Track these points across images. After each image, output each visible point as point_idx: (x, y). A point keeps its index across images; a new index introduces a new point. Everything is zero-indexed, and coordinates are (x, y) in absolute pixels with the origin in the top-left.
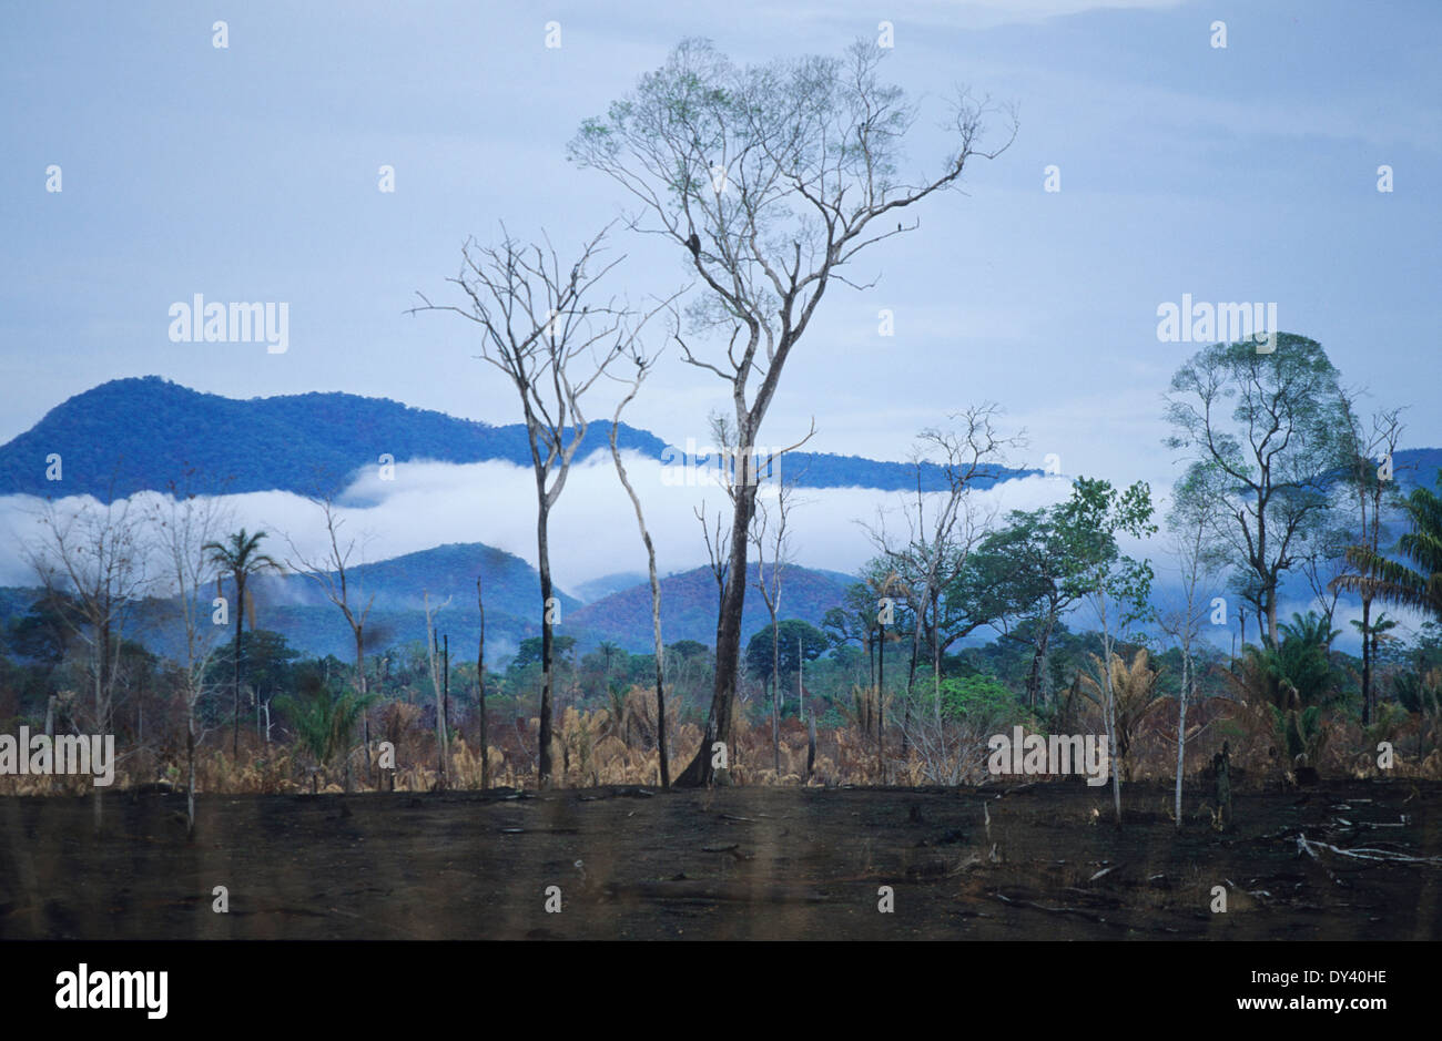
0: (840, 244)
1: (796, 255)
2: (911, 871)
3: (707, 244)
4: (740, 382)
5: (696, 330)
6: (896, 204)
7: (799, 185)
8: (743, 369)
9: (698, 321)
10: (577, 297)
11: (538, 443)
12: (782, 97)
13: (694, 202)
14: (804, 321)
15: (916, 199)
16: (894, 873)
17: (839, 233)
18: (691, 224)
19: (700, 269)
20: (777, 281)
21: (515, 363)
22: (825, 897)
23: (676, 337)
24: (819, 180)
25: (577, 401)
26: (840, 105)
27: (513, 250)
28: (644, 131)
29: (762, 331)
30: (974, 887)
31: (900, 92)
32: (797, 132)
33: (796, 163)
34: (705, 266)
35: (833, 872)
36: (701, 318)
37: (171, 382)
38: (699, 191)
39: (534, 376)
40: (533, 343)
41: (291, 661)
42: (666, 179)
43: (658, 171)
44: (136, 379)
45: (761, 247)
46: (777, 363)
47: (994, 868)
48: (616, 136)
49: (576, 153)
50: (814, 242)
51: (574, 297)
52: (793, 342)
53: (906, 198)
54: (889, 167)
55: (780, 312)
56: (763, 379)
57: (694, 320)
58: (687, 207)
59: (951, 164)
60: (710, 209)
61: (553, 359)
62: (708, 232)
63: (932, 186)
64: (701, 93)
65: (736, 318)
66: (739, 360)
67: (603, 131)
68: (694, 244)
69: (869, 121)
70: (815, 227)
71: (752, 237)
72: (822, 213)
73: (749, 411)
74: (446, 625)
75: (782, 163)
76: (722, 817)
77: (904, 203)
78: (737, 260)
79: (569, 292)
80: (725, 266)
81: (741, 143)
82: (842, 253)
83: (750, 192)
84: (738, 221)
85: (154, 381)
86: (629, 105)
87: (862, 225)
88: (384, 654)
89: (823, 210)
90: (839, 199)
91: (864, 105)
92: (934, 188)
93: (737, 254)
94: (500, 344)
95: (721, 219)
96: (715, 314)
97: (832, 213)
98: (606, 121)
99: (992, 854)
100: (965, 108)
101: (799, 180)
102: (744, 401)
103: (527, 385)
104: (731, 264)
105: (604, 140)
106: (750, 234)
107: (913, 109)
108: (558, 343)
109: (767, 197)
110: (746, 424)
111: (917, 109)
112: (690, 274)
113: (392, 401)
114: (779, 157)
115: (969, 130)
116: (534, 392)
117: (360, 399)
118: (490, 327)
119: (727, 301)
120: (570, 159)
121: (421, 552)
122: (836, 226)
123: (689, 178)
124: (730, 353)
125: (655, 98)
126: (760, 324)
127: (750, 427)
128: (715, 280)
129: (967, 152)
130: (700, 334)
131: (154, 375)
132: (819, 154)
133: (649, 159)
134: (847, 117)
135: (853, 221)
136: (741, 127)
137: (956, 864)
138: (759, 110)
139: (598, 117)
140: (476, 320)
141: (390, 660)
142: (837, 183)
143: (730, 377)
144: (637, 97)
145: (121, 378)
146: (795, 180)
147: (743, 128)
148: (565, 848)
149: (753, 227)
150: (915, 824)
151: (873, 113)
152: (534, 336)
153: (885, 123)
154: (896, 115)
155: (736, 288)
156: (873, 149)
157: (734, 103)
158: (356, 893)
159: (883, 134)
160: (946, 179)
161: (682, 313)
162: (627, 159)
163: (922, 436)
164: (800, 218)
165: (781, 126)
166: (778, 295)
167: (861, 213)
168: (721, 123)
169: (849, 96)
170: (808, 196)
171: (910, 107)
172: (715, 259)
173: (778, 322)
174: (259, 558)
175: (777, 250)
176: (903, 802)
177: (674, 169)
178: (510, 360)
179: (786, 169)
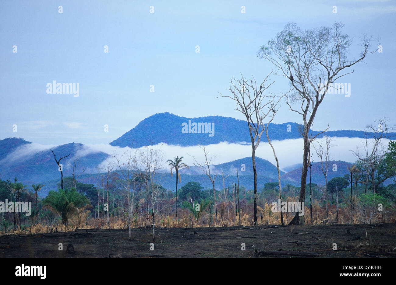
0: (332, 77)
1: (319, 81)
2: (344, 248)
3: (295, 78)
4: (305, 115)
5: (292, 101)
6: (347, 66)
7: (320, 62)
8: (306, 112)
9: (293, 99)
10: (262, 93)
11: (252, 132)
12: (315, 38)
13: (291, 67)
14: (322, 98)
15: (352, 65)
16: (339, 248)
17: (331, 74)
18: (291, 73)
19: (293, 85)
20: (315, 88)
21: (245, 111)
22: (319, 255)
23: (287, 103)
24: (326, 60)
25: (262, 121)
26: (332, 40)
27: (244, 80)
28: (278, 48)
29: (310, 101)
30: (361, 252)
31: (347, 36)
32: (320, 48)
33: (319, 56)
34: (295, 84)
35: (323, 248)
36: (294, 98)
37: (172, 114)
38: (293, 64)
39: (251, 114)
40: (250, 106)
41: (202, 190)
42: (284, 61)
43: (282, 59)
44: (162, 113)
45: (310, 79)
46: (315, 110)
47: (367, 246)
48: (270, 50)
49: (259, 54)
50: (325, 77)
51: (261, 93)
52: (319, 104)
53: (350, 65)
54: (345, 56)
55: (316, 96)
56: (311, 114)
57: (292, 99)
58: (289, 68)
59: (362, 55)
60: (296, 69)
61: (256, 110)
62: (296, 75)
63: (357, 61)
64: (293, 37)
65: (303, 98)
66: (304, 109)
67: (266, 49)
68: (292, 78)
69: (339, 44)
70: (325, 73)
71: (308, 76)
72: (326, 69)
73: (307, 123)
74: (247, 179)
75: (315, 56)
76: (296, 233)
77: (349, 66)
78: (303, 82)
79: (259, 92)
80: (301, 84)
81: (304, 51)
82: (333, 80)
83: (307, 64)
84: (303, 72)
85: (167, 114)
86: (273, 42)
87: (337, 72)
88: (227, 188)
89: (327, 68)
90: (331, 65)
91: (338, 40)
92: (357, 62)
93: (303, 81)
94: (241, 106)
95: (299, 72)
96: (297, 97)
97: (329, 69)
98: (267, 46)
99: (366, 243)
100: (365, 40)
101: (320, 61)
102: (306, 120)
103: (249, 117)
104: (302, 84)
105: (267, 51)
106: (307, 75)
107: (351, 40)
108: (257, 105)
109: (311, 65)
110: (307, 127)
111: (352, 40)
112: (291, 87)
113: (232, 118)
114: (314, 54)
115: (367, 46)
116: (251, 119)
117: (223, 118)
118: (239, 102)
119: (301, 93)
120: (258, 56)
121: (241, 159)
122: (330, 72)
123: (290, 60)
124: (302, 107)
125: (280, 39)
126: (310, 99)
127: (308, 127)
128: (297, 88)
129: (366, 52)
130: (293, 103)
131: (167, 112)
132: (326, 53)
133: (279, 56)
134: (333, 43)
135: (335, 71)
136: (304, 46)
137: (356, 246)
138: (309, 42)
139: (265, 45)
140: (235, 100)
141: (229, 189)
142: (331, 61)
143: (302, 114)
144: (276, 39)
145: (159, 113)
146: (319, 61)
147: (305, 47)
148: (252, 242)
149: (308, 73)
150: (348, 235)
151: (340, 42)
152: (250, 104)
153: (344, 44)
154: (347, 42)
155: (303, 90)
156: (341, 51)
157: (302, 40)
158: (195, 254)
159: (344, 48)
160: (361, 59)
161: (289, 97)
162: (273, 56)
163: (367, 127)
164: (321, 71)
165: (315, 46)
166: (315, 91)
167: (337, 69)
168: (299, 46)
169: (334, 37)
170: (322, 65)
171: (350, 40)
172: (298, 82)
173: (315, 99)
174: (182, 164)
175: (314, 79)
176: (346, 229)
177: (286, 58)
178: (244, 110)
179: (316, 58)
